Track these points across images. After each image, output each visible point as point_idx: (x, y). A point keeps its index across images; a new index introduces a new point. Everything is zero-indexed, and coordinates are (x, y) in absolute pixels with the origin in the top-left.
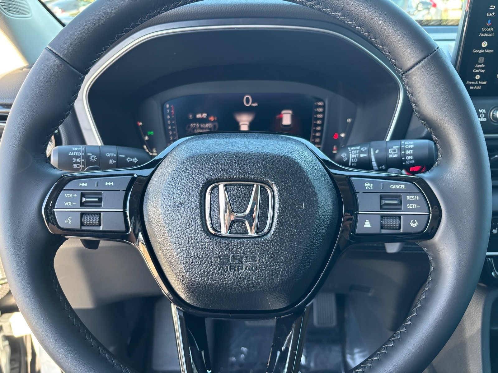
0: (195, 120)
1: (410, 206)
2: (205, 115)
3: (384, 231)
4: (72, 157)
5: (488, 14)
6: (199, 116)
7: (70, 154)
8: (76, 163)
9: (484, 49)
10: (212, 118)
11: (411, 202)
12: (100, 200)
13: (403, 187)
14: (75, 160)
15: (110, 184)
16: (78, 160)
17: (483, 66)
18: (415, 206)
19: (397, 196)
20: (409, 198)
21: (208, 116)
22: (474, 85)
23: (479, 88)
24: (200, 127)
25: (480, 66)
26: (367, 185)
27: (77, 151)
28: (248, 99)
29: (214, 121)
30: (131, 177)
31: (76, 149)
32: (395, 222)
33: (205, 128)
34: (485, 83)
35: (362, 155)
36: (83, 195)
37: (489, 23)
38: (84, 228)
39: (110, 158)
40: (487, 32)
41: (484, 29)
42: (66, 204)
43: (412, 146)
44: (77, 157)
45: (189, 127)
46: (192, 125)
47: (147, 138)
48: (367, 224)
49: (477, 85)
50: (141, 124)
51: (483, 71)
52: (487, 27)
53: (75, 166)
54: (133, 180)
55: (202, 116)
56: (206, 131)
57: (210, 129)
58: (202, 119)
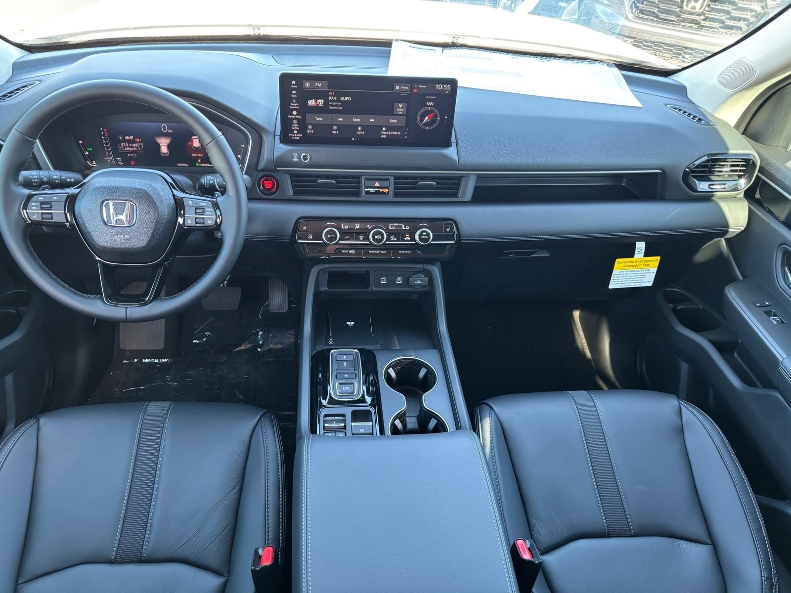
0: (125, 141)
1: (208, 213)
2: (132, 137)
3: (197, 225)
4: (32, 179)
5: (292, 96)
6: (127, 138)
7: (30, 177)
8: (35, 182)
9: (295, 115)
10: (137, 140)
11: (208, 211)
12: (51, 207)
13: (205, 204)
14: (34, 180)
15: (56, 198)
16: (36, 180)
17: (297, 125)
18: (210, 213)
19: (203, 208)
20: (208, 209)
21: (134, 138)
22: (295, 137)
23: (298, 138)
24: (129, 146)
25: (295, 125)
26: (190, 202)
27: (35, 175)
28: (164, 127)
29: (140, 142)
30: (67, 194)
31: (34, 174)
32: (202, 221)
33: (133, 147)
34: (301, 135)
35: (211, 182)
36: (41, 204)
37: (294, 101)
38: (44, 220)
39: (56, 179)
40: (294, 106)
41: (292, 104)
42: (33, 208)
44: (35, 179)
45: (120, 145)
46: (122, 144)
47: (87, 153)
48: (189, 222)
49: (297, 137)
50: (81, 142)
51: (298, 128)
53: (34, 184)
54: (68, 196)
55: (129, 138)
56: (134, 149)
57: (137, 148)
58: (130, 140)
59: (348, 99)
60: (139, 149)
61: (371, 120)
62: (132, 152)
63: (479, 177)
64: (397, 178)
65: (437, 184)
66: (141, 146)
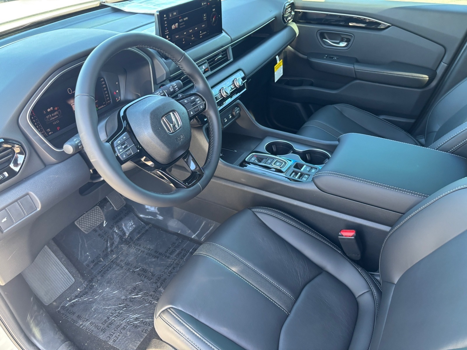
0: (48, 113)
6: (49, 110)
10: (56, 109)
11: (198, 101)
13: (194, 98)
15: (125, 138)
19: (194, 101)
21: (53, 108)
24: (52, 116)
26: (185, 101)
28: (69, 90)
29: (58, 109)
32: (197, 109)
40: (167, 32)
42: (120, 151)
43: (176, 84)
45: (46, 118)
46: (47, 117)
48: (192, 113)
52: (166, 30)
55: (50, 109)
56: (56, 117)
57: (57, 115)
58: (51, 111)
59: (186, 18)
60: (59, 115)
61: (191, 31)
62: (56, 120)
63: (232, 46)
64: (208, 59)
65: (222, 55)
66: (59, 112)
